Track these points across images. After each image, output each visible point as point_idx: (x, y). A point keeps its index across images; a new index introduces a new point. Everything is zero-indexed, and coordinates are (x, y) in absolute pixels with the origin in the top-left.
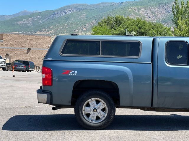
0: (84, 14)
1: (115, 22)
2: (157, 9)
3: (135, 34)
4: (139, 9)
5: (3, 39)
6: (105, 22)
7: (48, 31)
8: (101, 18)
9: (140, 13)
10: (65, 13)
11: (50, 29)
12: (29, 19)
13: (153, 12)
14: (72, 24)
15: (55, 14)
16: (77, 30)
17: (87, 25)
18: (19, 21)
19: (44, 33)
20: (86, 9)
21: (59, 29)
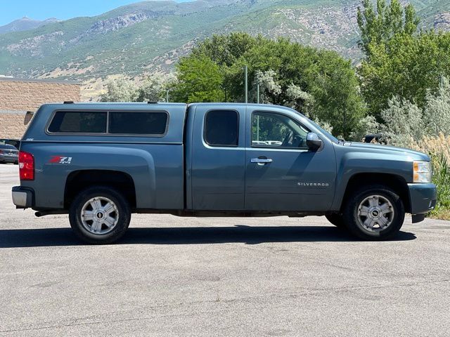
0: (166, 25)
2: (338, 13)
3: (274, 76)
4: (297, 13)
7: (82, 67)
8: (207, 34)
9: (300, 21)
10: (122, 23)
11: (85, 62)
12: (35, 39)
13: (330, 21)
14: (138, 49)
15: (96, 26)
16: (152, 65)
17: (174, 52)
18: (11, 43)
19: (71, 72)
20: (172, 12)
21: (107, 62)
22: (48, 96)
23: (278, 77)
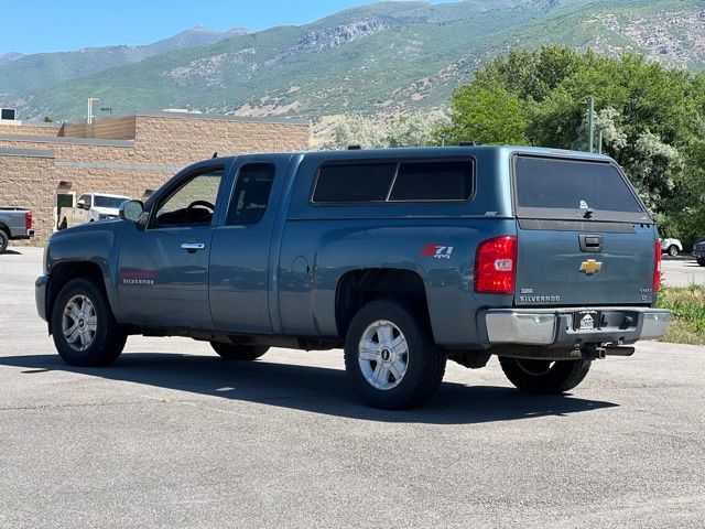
0: (415, 39)
1: (541, 71)
2: (690, 21)
3: (614, 118)
4: (624, 21)
5: (133, 137)
6: (502, 71)
7: (282, 103)
8: (478, 53)
9: (628, 34)
10: (345, 36)
11: (288, 96)
12: (213, 59)
13: (676, 33)
14: (369, 77)
15: (306, 41)
16: (390, 101)
17: (426, 81)
18: (176, 66)
19: (265, 111)
20: (423, 20)
21: (321, 96)
22: (257, 145)
23: (621, 120)
